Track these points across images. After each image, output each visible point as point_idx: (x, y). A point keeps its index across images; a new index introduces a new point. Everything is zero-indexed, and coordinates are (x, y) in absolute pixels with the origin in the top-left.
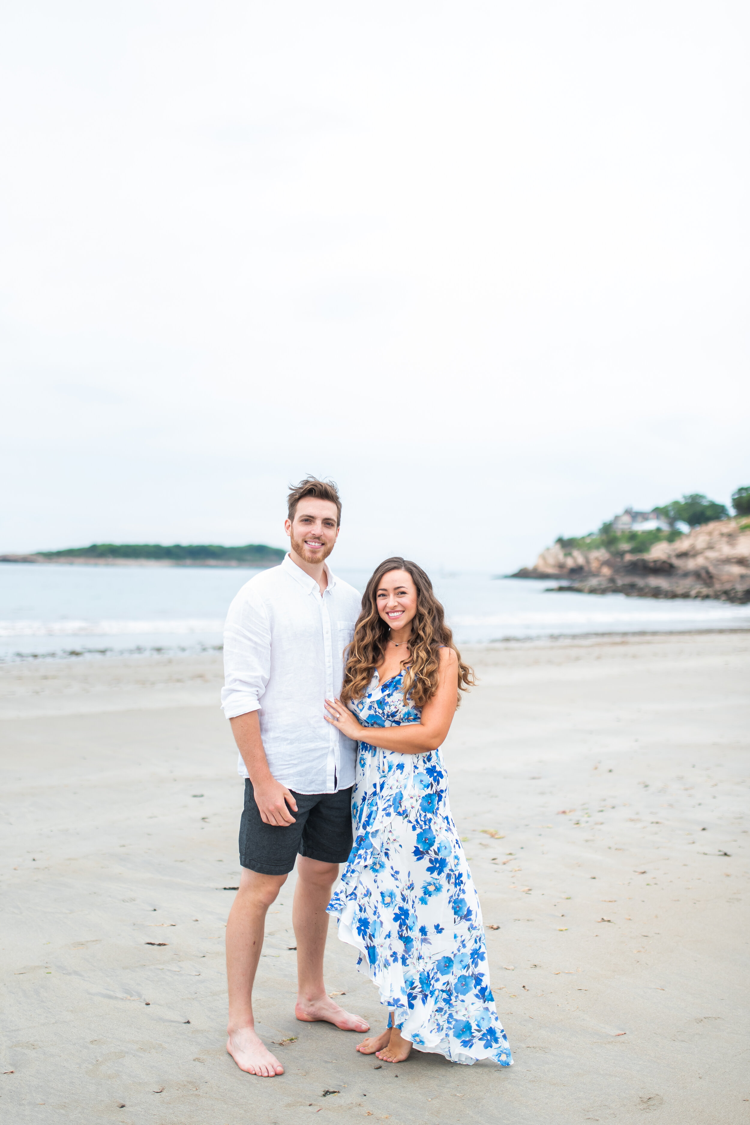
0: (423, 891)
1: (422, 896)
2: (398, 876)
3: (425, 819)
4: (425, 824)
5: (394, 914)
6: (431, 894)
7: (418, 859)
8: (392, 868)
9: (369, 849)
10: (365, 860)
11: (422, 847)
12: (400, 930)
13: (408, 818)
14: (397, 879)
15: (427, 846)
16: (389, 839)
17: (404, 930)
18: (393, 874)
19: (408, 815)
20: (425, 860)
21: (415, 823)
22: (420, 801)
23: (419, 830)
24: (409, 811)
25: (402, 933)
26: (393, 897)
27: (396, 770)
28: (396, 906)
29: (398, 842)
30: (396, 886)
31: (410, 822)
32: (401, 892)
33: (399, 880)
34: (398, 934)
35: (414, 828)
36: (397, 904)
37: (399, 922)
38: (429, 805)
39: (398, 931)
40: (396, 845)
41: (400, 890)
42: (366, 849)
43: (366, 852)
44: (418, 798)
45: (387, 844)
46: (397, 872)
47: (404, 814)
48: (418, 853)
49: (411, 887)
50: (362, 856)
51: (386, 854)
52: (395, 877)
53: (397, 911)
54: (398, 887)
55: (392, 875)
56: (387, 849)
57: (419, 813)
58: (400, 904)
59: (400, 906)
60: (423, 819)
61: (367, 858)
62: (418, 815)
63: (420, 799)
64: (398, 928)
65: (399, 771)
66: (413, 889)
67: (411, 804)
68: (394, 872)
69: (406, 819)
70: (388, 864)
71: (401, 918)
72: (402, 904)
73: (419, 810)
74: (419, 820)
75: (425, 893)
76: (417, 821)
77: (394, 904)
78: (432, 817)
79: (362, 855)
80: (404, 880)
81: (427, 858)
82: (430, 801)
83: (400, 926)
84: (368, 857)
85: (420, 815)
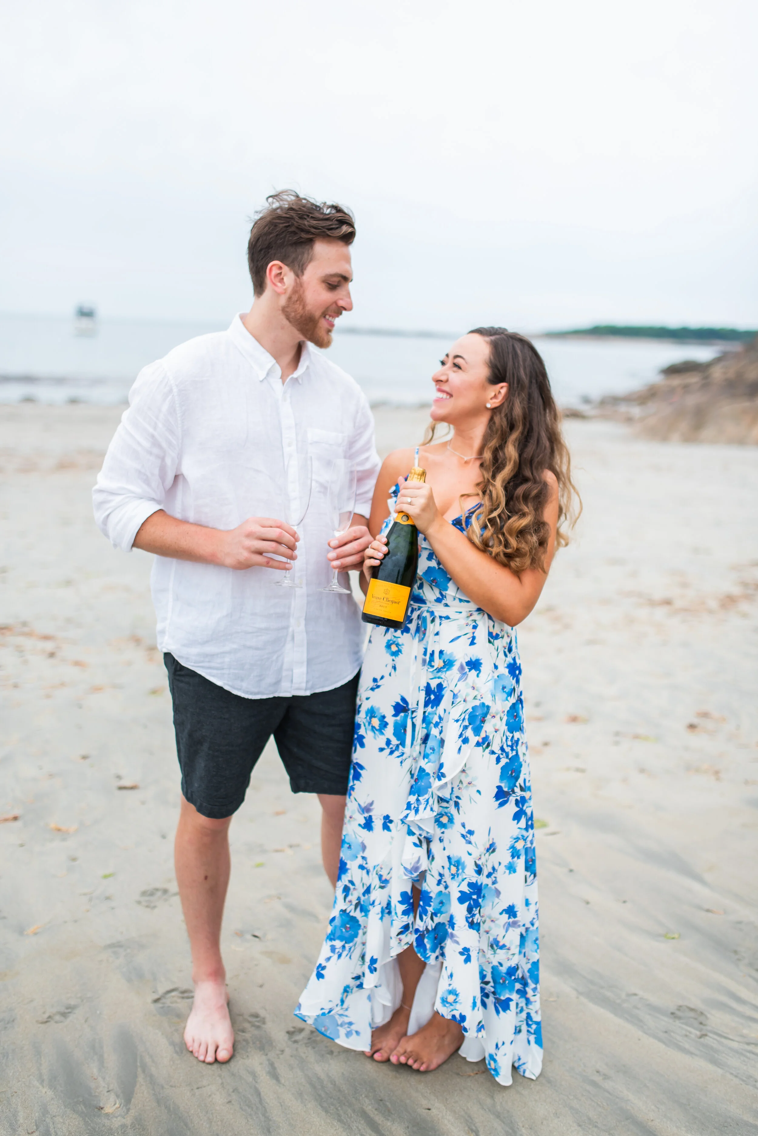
0: (511, 854)
1: (510, 862)
2: (472, 838)
3: (512, 742)
4: (512, 750)
5: (460, 892)
6: (520, 854)
7: (501, 805)
8: (463, 826)
9: (423, 795)
10: (417, 811)
11: (507, 785)
12: (469, 916)
13: (490, 748)
14: (470, 843)
15: (514, 781)
16: (461, 782)
17: (475, 915)
18: (465, 834)
19: (491, 744)
20: (510, 804)
21: (500, 752)
22: (505, 718)
23: (504, 761)
24: (491, 737)
25: (473, 919)
26: (460, 867)
27: (469, 671)
28: (463, 881)
29: (475, 785)
30: (468, 852)
31: (493, 752)
32: (475, 861)
33: (474, 844)
34: (467, 921)
35: (498, 760)
36: (465, 878)
37: (467, 904)
38: (515, 720)
39: (466, 917)
40: (472, 790)
41: (474, 859)
42: (419, 796)
43: (418, 800)
44: (502, 715)
45: (459, 789)
46: (471, 832)
47: (485, 743)
48: (501, 796)
49: (491, 849)
50: (413, 806)
51: (457, 804)
52: (467, 839)
53: (466, 889)
54: (470, 854)
55: (463, 836)
56: (457, 797)
57: (505, 737)
58: (471, 878)
59: (471, 881)
60: (510, 743)
61: (419, 808)
62: (505, 738)
63: (504, 715)
64: (466, 913)
65: (474, 672)
66: (494, 851)
67: (494, 726)
68: (467, 831)
69: (488, 751)
70: (458, 819)
71: (471, 898)
72: (474, 878)
73: (506, 731)
74: (505, 747)
75: (513, 856)
76: (502, 749)
77: (460, 878)
78: (519, 737)
79: (412, 804)
80: (481, 841)
81: (512, 799)
82: (515, 714)
83: (470, 910)
84: (421, 807)
85: (507, 738)
